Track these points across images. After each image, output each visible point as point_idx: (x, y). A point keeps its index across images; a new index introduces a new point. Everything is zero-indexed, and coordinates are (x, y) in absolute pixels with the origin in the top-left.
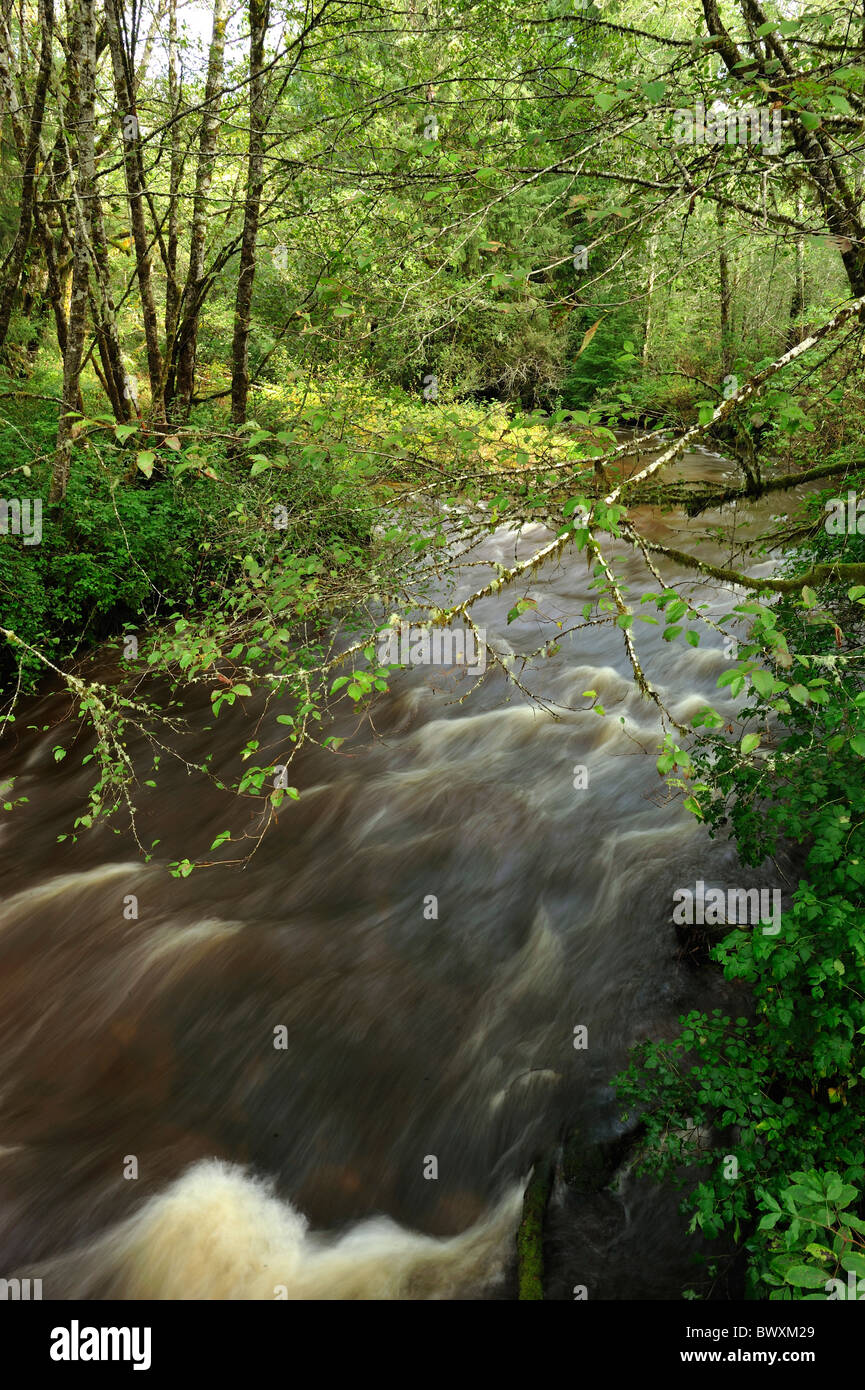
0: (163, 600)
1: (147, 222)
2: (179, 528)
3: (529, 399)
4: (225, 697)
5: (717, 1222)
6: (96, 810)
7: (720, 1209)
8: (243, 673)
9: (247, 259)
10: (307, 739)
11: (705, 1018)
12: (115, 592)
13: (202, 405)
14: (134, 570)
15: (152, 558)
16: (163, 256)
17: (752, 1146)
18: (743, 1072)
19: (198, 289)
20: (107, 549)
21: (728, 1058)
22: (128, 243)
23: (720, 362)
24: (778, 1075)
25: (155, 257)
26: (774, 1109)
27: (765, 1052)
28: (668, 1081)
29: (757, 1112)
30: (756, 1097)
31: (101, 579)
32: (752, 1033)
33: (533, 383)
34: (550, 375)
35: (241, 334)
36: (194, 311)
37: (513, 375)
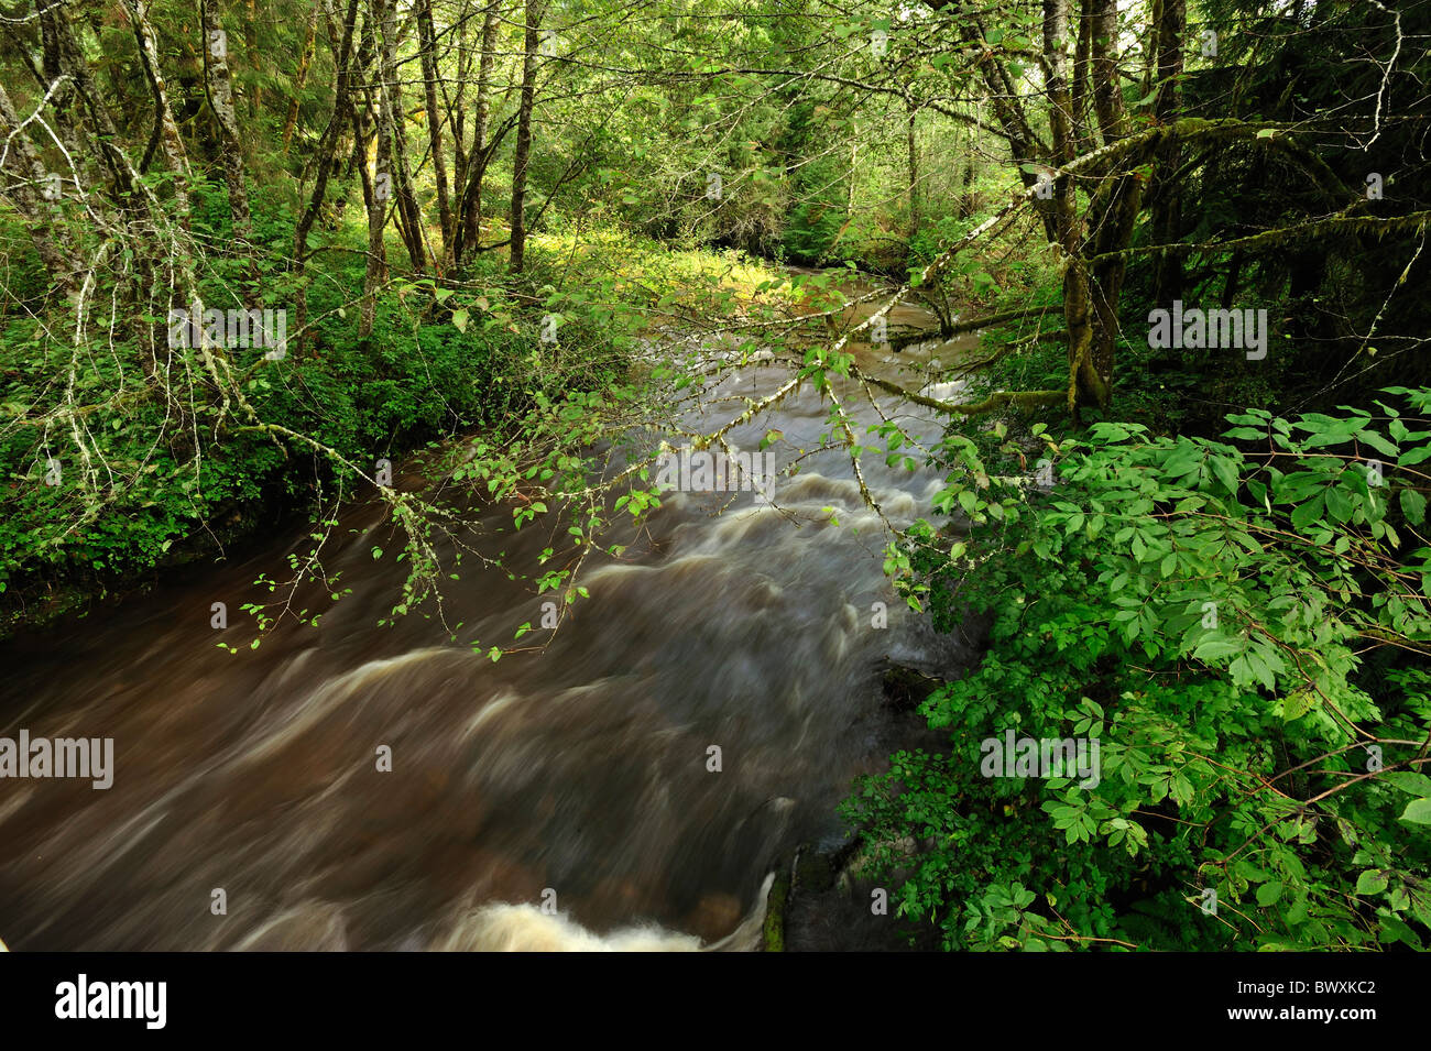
0: (459, 421)
1: (440, 101)
2: (469, 357)
3: (757, 248)
4: (525, 513)
5: (920, 909)
6: (410, 600)
7: (921, 900)
8: (538, 492)
9: (524, 133)
10: (593, 547)
11: (910, 755)
12: (416, 412)
13: (485, 253)
14: (432, 394)
15: (446, 383)
16: (453, 131)
17: (946, 852)
18: (939, 796)
19: (482, 156)
20: (409, 376)
21: (928, 785)
22: (423, 117)
23: (910, 219)
24: (965, 796)
25: (446, 129)
26: (963, 823)
27: (956, 778)
28: (881, 806)
29: (950, 826)
30: (949, 815)
31: (403, 401)
32: (946, 765)
33: (759, 234)
34: (773, 227)
35: (519, 195)
36: (480, 172)
37: (743, 227)
